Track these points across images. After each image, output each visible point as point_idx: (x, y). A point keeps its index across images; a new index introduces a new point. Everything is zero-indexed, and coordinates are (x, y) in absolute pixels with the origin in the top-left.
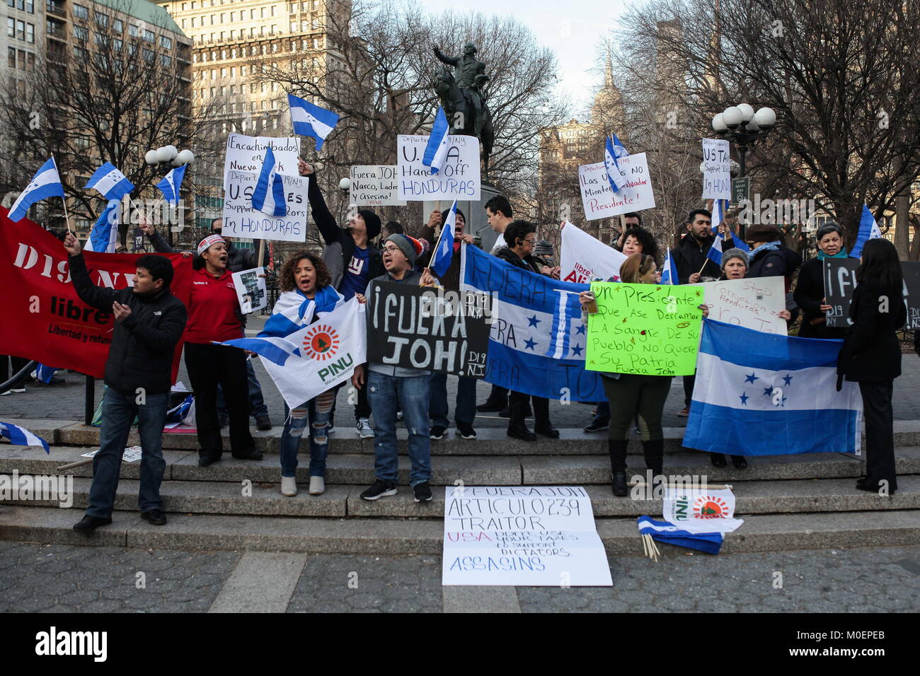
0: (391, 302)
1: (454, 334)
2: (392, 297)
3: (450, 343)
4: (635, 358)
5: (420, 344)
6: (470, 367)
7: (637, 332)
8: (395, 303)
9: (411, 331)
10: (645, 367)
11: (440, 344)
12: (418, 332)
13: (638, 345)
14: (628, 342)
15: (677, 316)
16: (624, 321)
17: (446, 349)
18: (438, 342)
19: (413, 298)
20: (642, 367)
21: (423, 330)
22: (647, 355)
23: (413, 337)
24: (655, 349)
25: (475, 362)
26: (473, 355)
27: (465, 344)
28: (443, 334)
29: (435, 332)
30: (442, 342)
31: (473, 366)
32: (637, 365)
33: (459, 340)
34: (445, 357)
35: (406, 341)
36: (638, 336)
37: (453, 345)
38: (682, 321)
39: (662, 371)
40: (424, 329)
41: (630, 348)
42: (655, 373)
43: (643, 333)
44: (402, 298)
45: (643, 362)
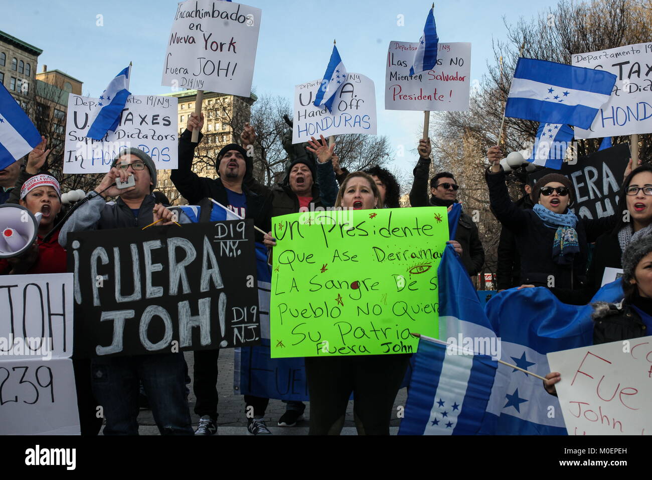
0: (99, 259)
1: (204, 287)
2: (99, 252)
3: (200, 301)
4: (345, 328)
5: (153, 314)
6: (236, 331)
7: (344, 285)
8: (105, 259)
9: (137, 296)
10: (364, 341)
11: (183, 307)
12: (148, 296)
13: (350, 307)
14: (332, 303)
15: (408, 255)
16: (324, 269)
17: (195, 311)
18: (180, 304)
19: (134, 248)
20: (358, 343)
21: (155, 292)
22: (364, 322)
23: (139, 307)
24: (377, 310)
25: (243, 322)
26: (238, 312)
27: (222, 297)
28: (186, 289)
29: (173, 289)
30: (186, 303)
31: (240, 329)
32: (350, 340)
33: (213, 293)
34: (195, 324)
35: (130, 314)
36: (346, 292)
37: (204, 304)
38: (417, 261)
39: (391, 346)
40: (156, 289)
41: (335, 313)
42: (381, 351)
43: (355, 285)
44: (116, 251)
45: (359, 333)
